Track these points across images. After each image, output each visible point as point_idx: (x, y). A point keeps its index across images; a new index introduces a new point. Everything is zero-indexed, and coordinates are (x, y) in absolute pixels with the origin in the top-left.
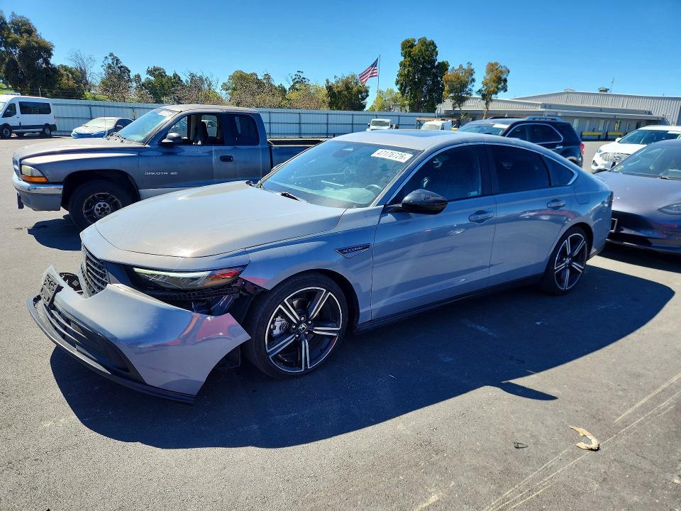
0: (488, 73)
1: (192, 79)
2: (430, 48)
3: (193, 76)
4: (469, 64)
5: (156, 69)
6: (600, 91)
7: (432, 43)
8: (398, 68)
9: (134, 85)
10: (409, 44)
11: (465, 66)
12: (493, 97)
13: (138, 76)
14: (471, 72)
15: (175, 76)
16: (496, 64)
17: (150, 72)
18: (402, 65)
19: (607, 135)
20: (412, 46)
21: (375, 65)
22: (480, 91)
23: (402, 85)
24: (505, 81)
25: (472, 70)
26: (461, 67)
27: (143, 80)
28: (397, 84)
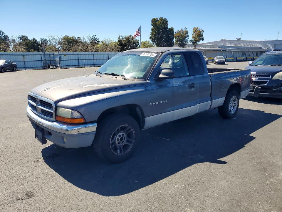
0: (194, 33)
1: (42, 41)
2: (165, 22)
3: (42, 39)
4: (186, 28)
5: (23, 37)
6: (237, 39)
7: (166, 20)
8: (151, 31)
9: (12, 44)
10: (155, 20)
11: (184, 30)
12: (198, 43)
13: (14, 40)
14: (187, 32)
15: (34, 39)
16: (197, 28)
17: (20, 38)
18: (152, 30)
19: (246, 58)
20: (157, 21)
21: (139, 30)
22: (191, 41)
23: (153, 39)
24: (202, 35)
25: (187, 31)
26: (182, 30)
27: (17, 42)
28: (150, 39)
